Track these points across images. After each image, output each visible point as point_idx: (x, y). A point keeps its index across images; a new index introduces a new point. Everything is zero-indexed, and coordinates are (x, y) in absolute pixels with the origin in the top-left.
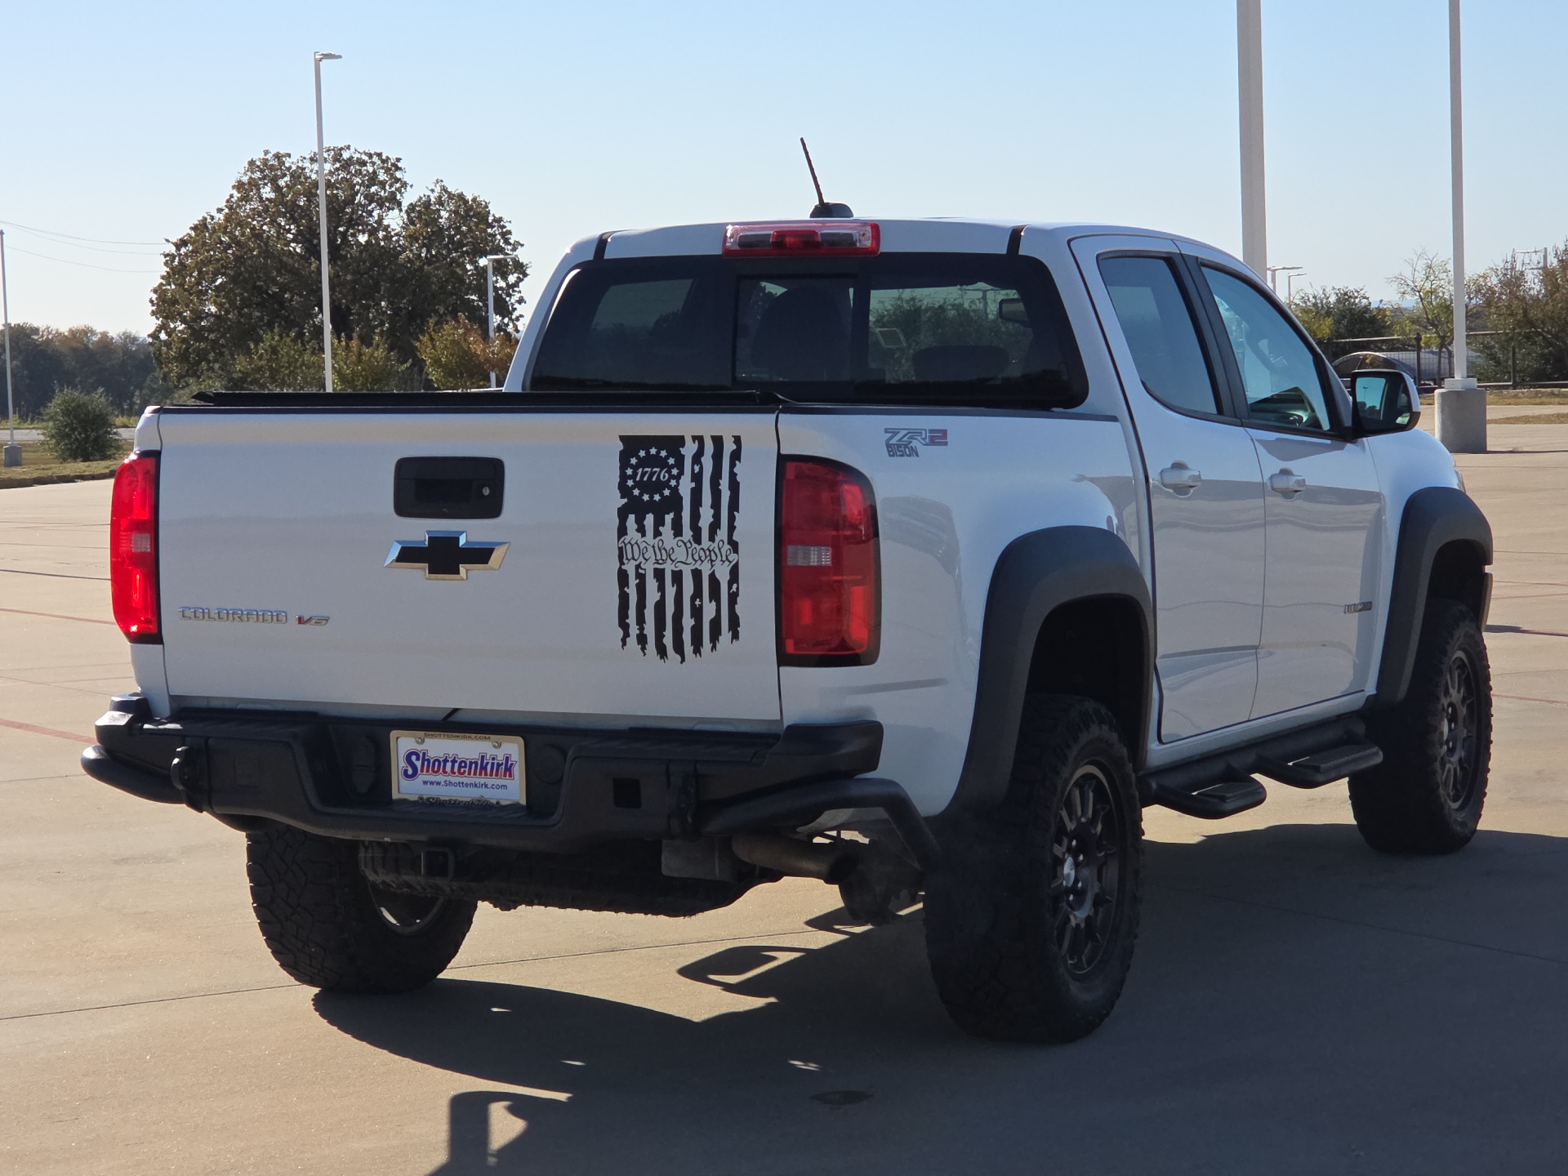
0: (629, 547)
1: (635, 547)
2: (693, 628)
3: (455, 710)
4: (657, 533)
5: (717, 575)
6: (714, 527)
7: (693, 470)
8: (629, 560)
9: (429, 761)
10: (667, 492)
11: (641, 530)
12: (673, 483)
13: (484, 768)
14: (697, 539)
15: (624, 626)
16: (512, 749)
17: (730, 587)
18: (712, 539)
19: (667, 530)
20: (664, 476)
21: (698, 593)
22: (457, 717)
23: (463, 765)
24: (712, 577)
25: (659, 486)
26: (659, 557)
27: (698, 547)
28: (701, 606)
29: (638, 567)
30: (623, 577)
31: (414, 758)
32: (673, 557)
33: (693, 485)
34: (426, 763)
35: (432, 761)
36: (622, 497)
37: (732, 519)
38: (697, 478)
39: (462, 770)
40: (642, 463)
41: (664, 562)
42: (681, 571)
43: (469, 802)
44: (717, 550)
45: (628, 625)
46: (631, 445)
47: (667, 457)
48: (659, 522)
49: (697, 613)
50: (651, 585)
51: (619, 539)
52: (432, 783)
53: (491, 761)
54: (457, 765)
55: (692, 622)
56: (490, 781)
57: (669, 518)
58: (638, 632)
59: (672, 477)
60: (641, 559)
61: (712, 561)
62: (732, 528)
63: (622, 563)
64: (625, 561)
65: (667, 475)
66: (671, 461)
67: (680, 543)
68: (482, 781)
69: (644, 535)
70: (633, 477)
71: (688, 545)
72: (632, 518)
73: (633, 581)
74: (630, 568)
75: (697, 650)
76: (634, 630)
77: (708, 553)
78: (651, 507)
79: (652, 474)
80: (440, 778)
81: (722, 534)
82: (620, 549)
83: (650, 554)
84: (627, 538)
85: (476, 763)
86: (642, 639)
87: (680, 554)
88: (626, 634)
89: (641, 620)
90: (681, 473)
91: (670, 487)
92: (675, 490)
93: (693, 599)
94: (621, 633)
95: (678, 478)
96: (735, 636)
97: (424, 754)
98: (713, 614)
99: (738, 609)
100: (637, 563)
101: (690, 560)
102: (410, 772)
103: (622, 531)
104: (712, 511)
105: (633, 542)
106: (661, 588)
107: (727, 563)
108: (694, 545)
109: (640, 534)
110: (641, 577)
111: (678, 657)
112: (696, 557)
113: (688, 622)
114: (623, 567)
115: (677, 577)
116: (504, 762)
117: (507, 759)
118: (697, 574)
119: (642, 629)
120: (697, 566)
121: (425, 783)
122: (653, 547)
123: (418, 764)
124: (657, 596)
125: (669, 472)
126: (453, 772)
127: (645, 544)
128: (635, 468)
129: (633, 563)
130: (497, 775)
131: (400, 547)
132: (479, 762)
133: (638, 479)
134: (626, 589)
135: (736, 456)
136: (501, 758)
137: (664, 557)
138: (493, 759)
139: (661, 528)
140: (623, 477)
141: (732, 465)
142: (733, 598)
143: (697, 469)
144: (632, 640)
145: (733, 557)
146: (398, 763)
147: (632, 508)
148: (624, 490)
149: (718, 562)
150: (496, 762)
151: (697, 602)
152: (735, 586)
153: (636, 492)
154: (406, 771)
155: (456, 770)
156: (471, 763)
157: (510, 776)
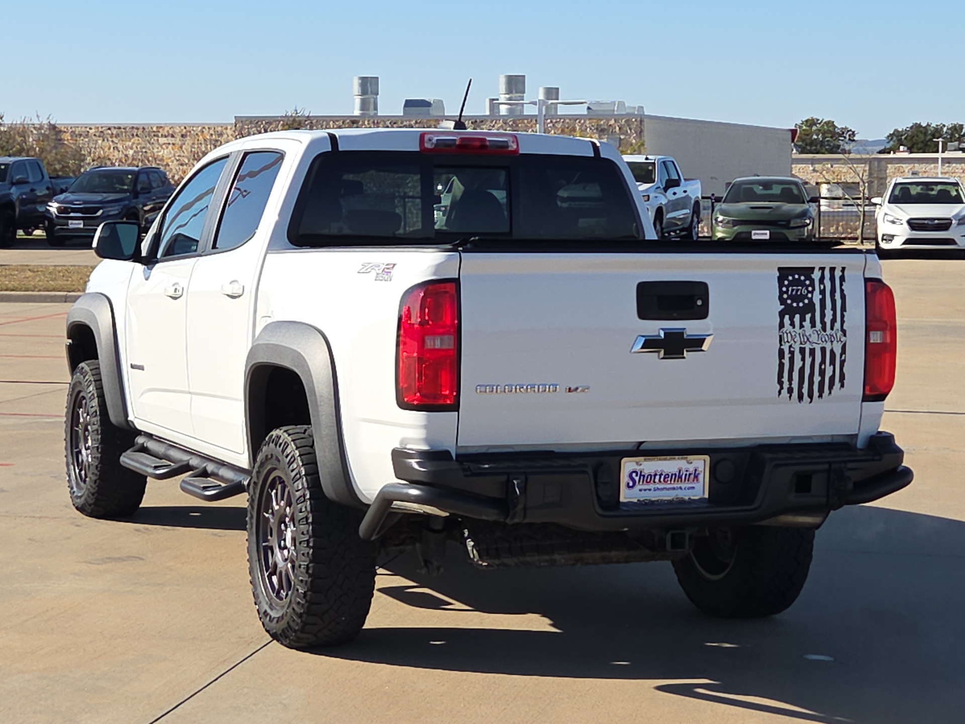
0: (785, 335)
1: (789, 335)
2: (820, 382)
3: (642, 443)
4: (802, 326)
5: (835, 350)
6: (833, 321)
7: (820, 287)
8: (785, 343)
9: (644, 476)
10: (806, 301)
11: (792, 324)
12: (810, 295)
13: (680, 477)
14: (824, 329)
15: (780, 383)
16: (701, 463)
17: (841, 357)
18: (832, 329)
19: (807, 324)
20: (804, 292)
21: (823, 361)
22: (642, 447)
23: (667, 476)
24: (832, 351)
25: (802, 298)
26: (802, 340)
27: (825, 334)
28: (825, 369)
29: (790, 346)
30: (781, 354)
31: (634, 475)
32: (810, 340)
33: (821, 297)
34: (642, 478)
35: (646, 476)
36: (781, 304)
37: (842, 316)
38: (823, 292)
39: (666, 479)
40: (791, 284)
41: (806, 343)
42: (814, 349)
43: (670, 500)
44: (835, 335)
45: (783, 382)
46: (784, 272)
47: (805, 280)
48: (803, 319)
49: (822, 373)
50: (798, 356)
51: (780, 329)
52: (645, 490)
53: (685, 473)
54: (663, 477)
55: (819, 378)
56: (683, 486)
57: (808, 316)
58: (788, 386)
59: (809, 292)
60: (792, 342)
61: (832, 342)
62: (843, 322)
63: (781, 345)
64: (783, 343)
65: (806, 291)
66: (808, 282)
67: (815, 332)
68: (679, 486)
69: (794, 327)
70: (787, 292)
71: (819, 333)
72: (787, 317)
73: (787, 356)
74: (786, 347)
75: (820, 396)
76: (786, 385)
77: (830, 337)
78: (798, 310)
79: (797, 290)
80: (651, 486)
81: (838, 325)
82: (780, 336)
83: (796, 339)
84: (784, 330)
85: (675, 474)
86: (790, 391)
87: (814, 338)
88: (782, 388)
89: (790, 379)
90: (814, 289)
91: (808, 298)
92: (811, 300)
93: (820, 365)
94: (778, 387)
95: (812, 292)
96: (842, 386)
97: (641, 472)
98: (831, 374)
99: (845, 370)
100: (790, 344)
101: (820, 341)
102: (631, 484)
103: (782, 325)
104: (832, 312)
105: (788, 332)
106: (803, 359)
107: (840, 342)
108: (823, 333)
109: (791, 327)
110: (792, 353)
111: (809, 400)
112: (823, 340)
113: (817, 379)
114: (782, 347)
115: (812, 352)
116: (693, 472)
117: (696, 470)
118: (823, 350)
119: (790, 384)
120: (824, 345)
121: (640, 490)
122: (799, 334)
123: (637, 479)
124: (801, 364)
125: (807, 289)
126: (660, 481)
127: (794, 333)
128: (787, 287)
129: (788, 345)
130: (688, 481)
131: (644, 339)
132: (677, 474)
133: (790, 293)
134: (783, 360)
135: (842, 279)
136: (692, 470)
137: (806, 340)
138: (687, 471)
139: (804, 323)
140: (781, 293)
141: (841, 285)
142: (842, 363)
143: (822, 287)
144: (785, 391)
145: (843, 339)
146: (624, 479)
147: (787, 311)
148: (782, 301)
149: (835, 342)
150: (688, 473)
151: (823, 367)
152: (844, 356)
153: (789, 302)
154: (628, 484)
155: (662, 480)
156: (672, 475)
157: (697, 480)
